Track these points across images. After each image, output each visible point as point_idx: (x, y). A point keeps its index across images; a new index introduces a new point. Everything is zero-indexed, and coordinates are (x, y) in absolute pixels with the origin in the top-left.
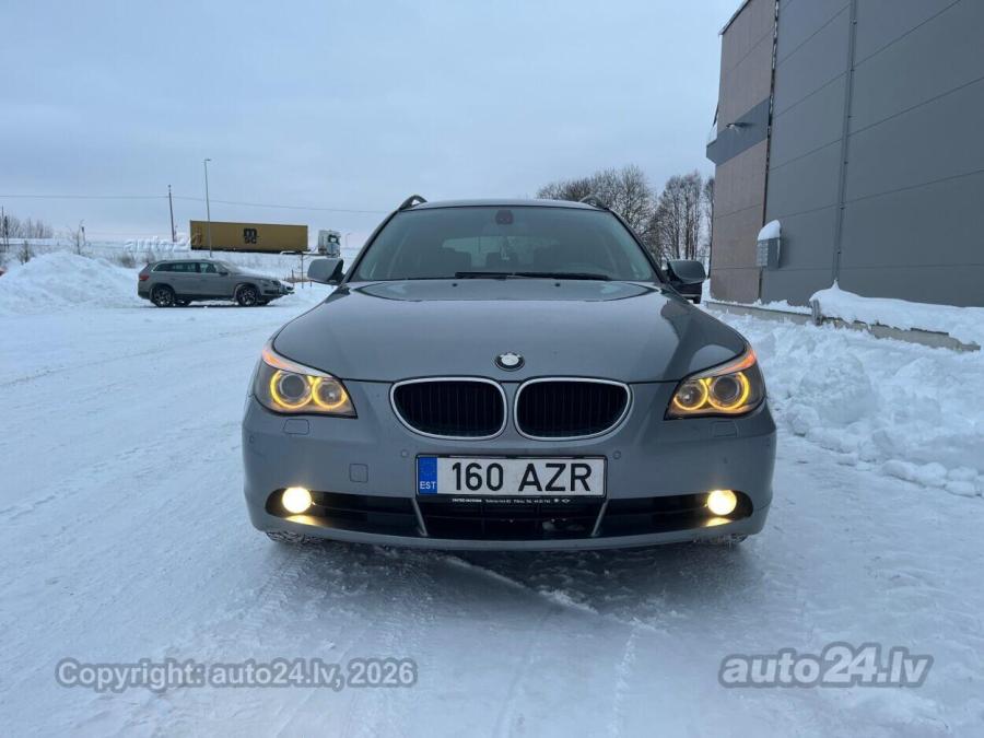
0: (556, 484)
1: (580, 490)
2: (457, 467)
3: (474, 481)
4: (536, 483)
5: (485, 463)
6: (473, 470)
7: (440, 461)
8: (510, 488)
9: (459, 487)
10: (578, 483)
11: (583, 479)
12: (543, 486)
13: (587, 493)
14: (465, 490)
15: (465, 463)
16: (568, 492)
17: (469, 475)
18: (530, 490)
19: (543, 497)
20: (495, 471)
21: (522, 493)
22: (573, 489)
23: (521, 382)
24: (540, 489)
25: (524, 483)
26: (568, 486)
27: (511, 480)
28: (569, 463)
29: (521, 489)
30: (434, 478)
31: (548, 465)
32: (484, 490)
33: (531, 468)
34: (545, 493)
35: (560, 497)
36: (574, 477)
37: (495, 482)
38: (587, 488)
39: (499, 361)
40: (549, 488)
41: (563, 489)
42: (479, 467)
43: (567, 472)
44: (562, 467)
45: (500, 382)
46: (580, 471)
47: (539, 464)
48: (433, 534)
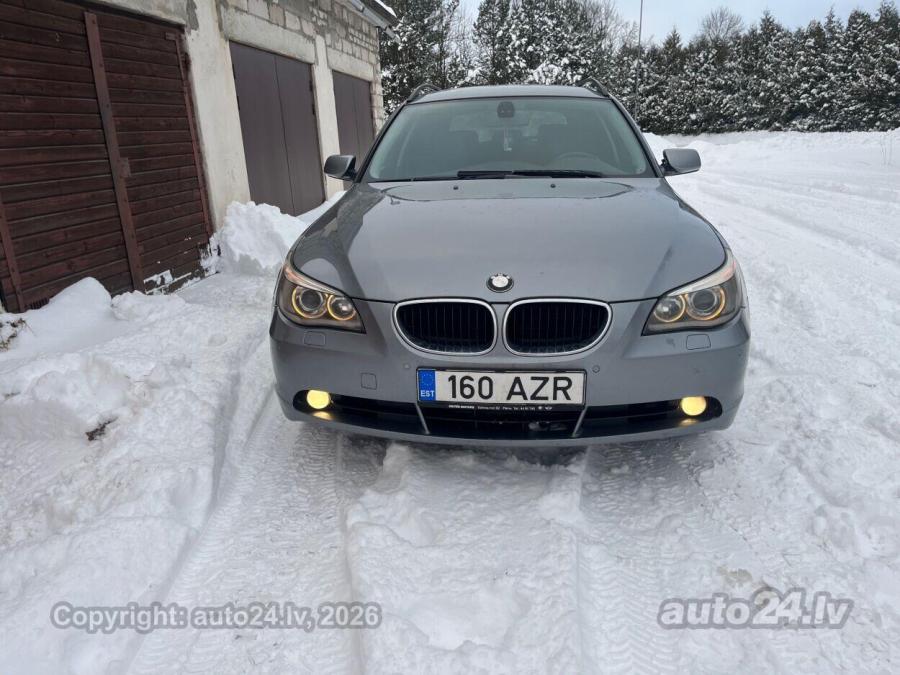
0: (541, 394)
1: (561, 399)
2: (453, 379)
3: (467, 391)
4: (522, 393)
5: (477, 376)
6: (466, 382)
7: (438, 374)
8: (499, 397)
9: (454, 396)
10: (560, 393)
11: (564, 390)
12: (529, 396)
13: (568, 402)
14: (459, 398)
15: (459, 375)
16: (551, 401)
17: (463, 386)
18: (517, 400)
19: (528, 405)
20: (486, 383)
21: (510, 402)
22: (555, 398)
23: (510, 304)
24: (525, 398)
25: (512, 393)
26: (551, 396)
27: (500, 391)
28: (551, 376)
29: (509, 398)
30: (433, 387)
31: (533, 378)
32: (476, 398)
33: (517, 381)
34: (529, 401)
35: (543, 405)
36: (556, 389)
37: (486, 392)
38: (568, 398)
39: (490, 283)
40: (534, 397)
41: (546, 398)
42: (471, 379)
43: (550, 384)
44: (546, 380)
45: (490, 304)
46: (562, 384)
47: (525, 378)
48: (434, 432)
